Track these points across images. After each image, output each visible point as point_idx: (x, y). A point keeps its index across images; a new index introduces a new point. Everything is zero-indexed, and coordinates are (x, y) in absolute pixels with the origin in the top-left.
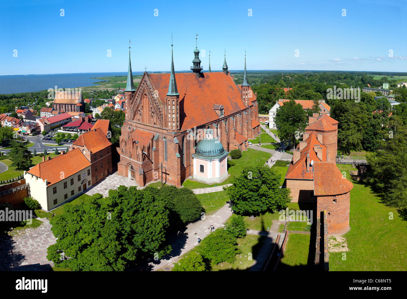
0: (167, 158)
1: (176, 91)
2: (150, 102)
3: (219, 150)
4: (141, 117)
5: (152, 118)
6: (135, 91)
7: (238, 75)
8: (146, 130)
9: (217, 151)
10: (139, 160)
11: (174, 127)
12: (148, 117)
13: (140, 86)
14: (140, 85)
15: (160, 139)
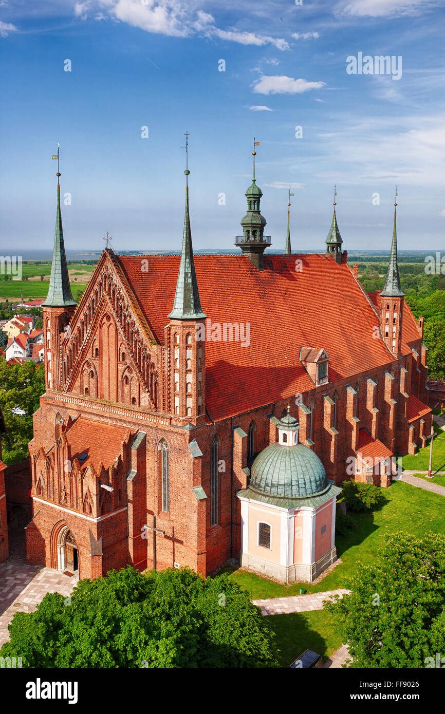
0: (169, 502)
1: (197, 308)
2: (119, 339)
3: (316, 481)
4: (93, 381)
5: (127, 383)
6: (75, 305)
7: (364, 263)
8: (108, 421)
9: (308, 482)
10: (91, 512)
11: (189, 410)
12: (113, 382)
13: (90, 292)
14: (91, 288)
15: (150, 447)
